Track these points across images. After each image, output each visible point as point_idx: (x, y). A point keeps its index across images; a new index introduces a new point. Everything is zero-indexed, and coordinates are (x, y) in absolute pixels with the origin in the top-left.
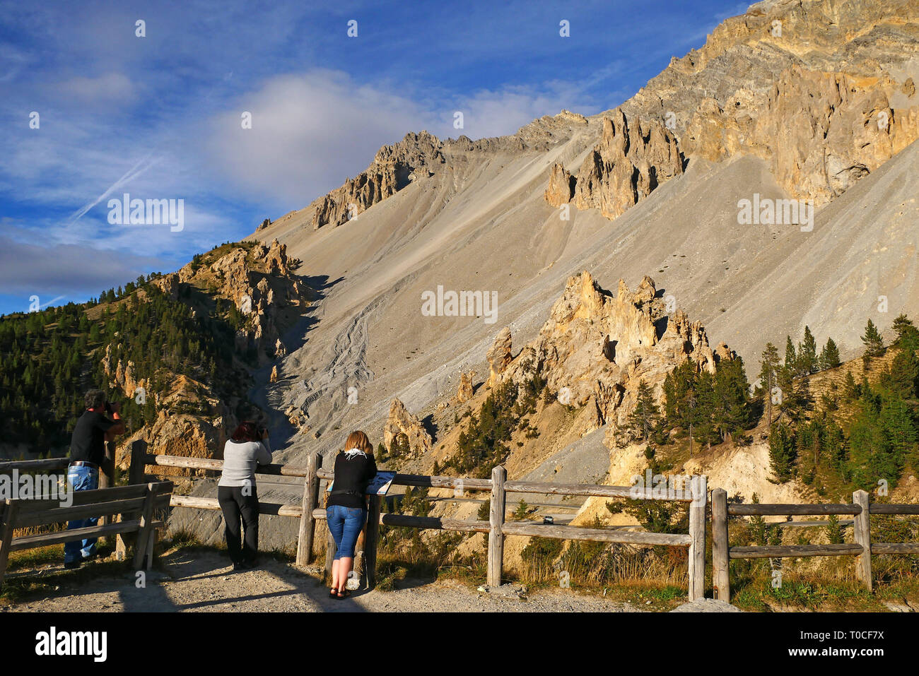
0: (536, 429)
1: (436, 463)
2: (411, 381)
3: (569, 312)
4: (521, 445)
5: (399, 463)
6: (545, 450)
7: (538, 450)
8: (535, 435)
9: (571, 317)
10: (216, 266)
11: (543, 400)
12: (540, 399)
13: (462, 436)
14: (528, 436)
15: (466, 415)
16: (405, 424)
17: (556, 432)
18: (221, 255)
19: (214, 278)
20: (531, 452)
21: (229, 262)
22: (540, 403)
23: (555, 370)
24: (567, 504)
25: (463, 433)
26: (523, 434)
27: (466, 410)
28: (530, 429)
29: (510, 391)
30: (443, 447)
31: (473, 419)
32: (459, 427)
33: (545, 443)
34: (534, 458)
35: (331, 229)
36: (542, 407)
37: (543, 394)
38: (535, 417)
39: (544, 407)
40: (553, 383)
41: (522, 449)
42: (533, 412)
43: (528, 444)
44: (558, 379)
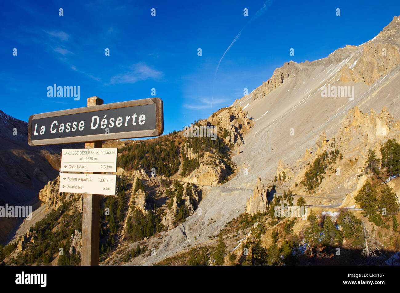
0: (336, 170)
1: (296, 182)
3: (350, 123)
4: (330, 175)
5: (283, 182)
7: (338, 178)
8: (336, 172)
9: (350, 125)
10: (219, 116)
12: (338, 158)
13: (306, 172)
14: (333, 172)
15: (308, 164)
16: (284, 168)
17: (345, 171)
18: (221, 112)
19: (219, 120)
20: (334, 178)
21: (223, 114)
22: (338, 160)
23: (344, 146)
26: (331, 171)
27: (308, 162)
28: (333, 169)
29: (325, 155)
30: (299, 176)
31: (311, 166)
32: (305, 169)
34: (336, 181)
35: (258, 100)
36: (339, 161)
37: (339, 156)
38: (335, 165)
39: (340, 161)
40: (343, 151)
41: (331, 177)
42: (335, 163)
43: (333, 175)
44: (345, 150)
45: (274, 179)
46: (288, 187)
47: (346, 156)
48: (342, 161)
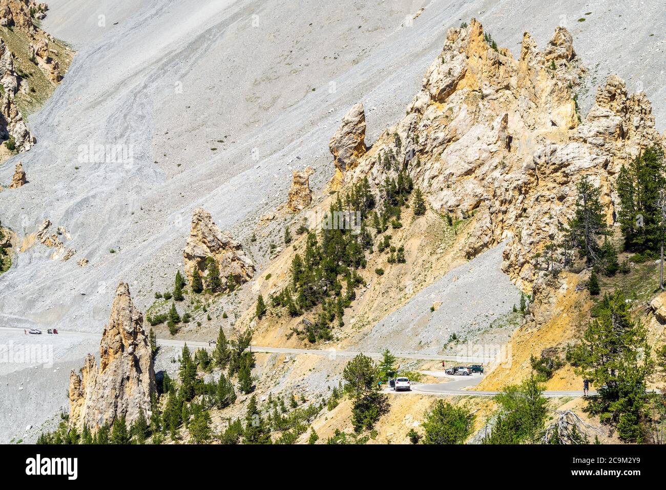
0: (401, 250)
1: (260, 299)
2: (218, 184)
3: (449, 80)
4: (380, 272)
7: (406, 280)
8: (402, 261)
9: (452, 89)
11: (411, 209)
12: (408, 207)
13: (297, 262)
14: (391, 261)
15: (302, 230)
17: (431, 254)
20: (395, 282)
22: (407, 214)
23: (428, 165)
25: (297, 257)
26: (384, 257)
27: (301, 223)
28: (393, 250)
30: (269, 277)
31: (312, 236)
32: (291, 248)
33: (416, 270)
34: (401, 290)
36: (411, 219)
37: (412, 200)
38: (400, 233)
39: (414, 218)
40: (426, 183)
41: (383, 279)
42: (397, 226)
43: (391, 271)
44: (433, 178)
45: (171, 290)
46: (231, 318)
47: (434, 202)
48: (422, 220)
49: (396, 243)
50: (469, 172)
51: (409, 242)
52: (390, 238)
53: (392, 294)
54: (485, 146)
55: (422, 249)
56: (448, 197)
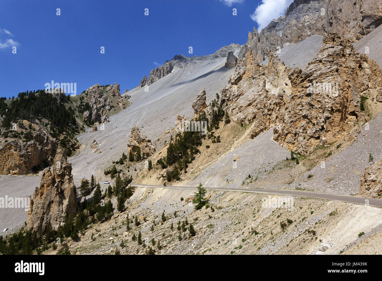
0: (219, 137)
3: (239, 76)
4: (208, 147)
6: (226, 149)
7: (220, 150)
8: (219, 141)
11: (224, 122)
12: (222, 121)
14: (214, 142)
16: (139, 140)
17: (233, 138)
20: (215, 151)
23: (231, 105)
24: (247, 188)
26: (210, 140)
27: (178, 133)
28: (215, 137)
30: (160, 153)
33: (226, 145)
34: (218, 154)
36: (223, 125)
38: (218, 130)
39: (225, 125)
40: (230, 112)
41: (209, 150)
42: (217, 128)
43: (212, 146)
44: (233, 109)
46: (138, 171)
47: (234, 118)
48: (229, 125)
49: (216, 135)
50: (249, 105)
51: (223, 134)
52: (214, 133)
53: (213, 156)
54: (256, 93)
55: (228, 136)
56: (241, 116)
